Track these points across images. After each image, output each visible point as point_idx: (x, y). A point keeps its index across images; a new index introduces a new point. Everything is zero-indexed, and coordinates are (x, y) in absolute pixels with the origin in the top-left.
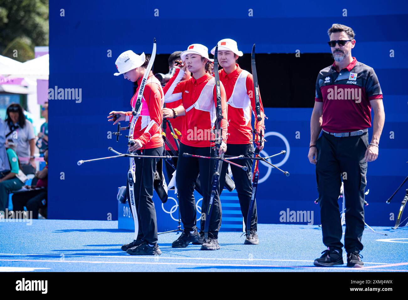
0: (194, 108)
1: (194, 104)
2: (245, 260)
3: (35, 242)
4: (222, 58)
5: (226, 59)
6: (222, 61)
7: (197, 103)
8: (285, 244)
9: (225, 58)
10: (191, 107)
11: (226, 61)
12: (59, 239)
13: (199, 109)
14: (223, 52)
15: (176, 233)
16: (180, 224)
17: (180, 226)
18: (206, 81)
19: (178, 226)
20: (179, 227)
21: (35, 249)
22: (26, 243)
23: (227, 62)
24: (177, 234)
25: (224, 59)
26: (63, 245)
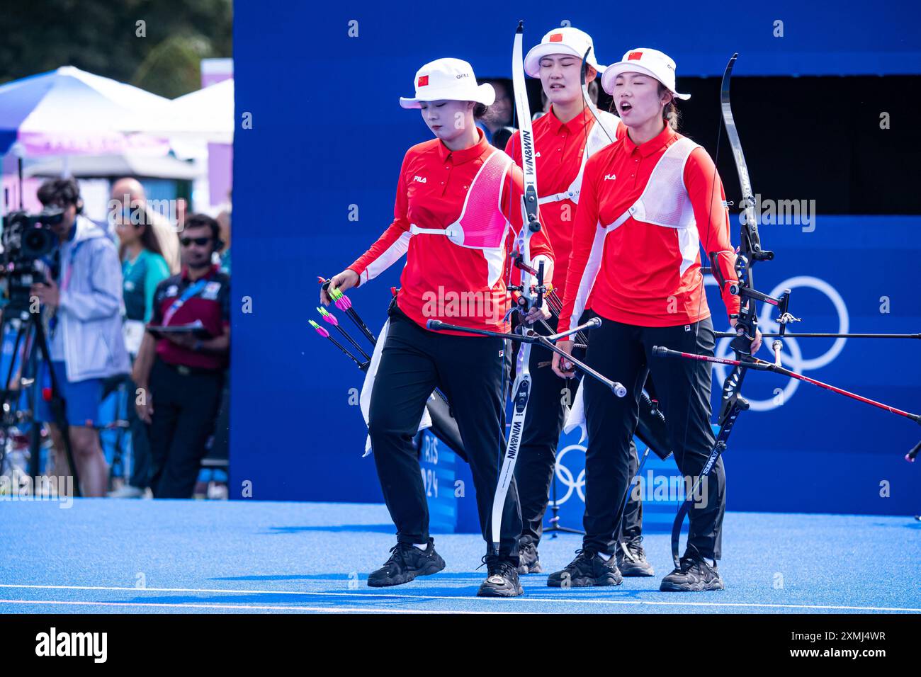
0: (631, 218)
1: (630, 209)
2: (717, 607)
3: (187, 557)
4: (552, 76)
5: (563, 77)
6: (552, 82)
7: (638, 204)
8: (824, 566)
9: (560, 76)
10: (624, 217)
11: (561, 82)
12: (248, 550)
13: (646, 219)
14: (556, 58)
15: (550, 536)
16: (557, 513)
17: (557, 518)
18: (663, 149)
19: (552, 520)
20: (554, 522)
21: (184, 577)
22: (162, 561)
23: (564, 87)
24: (551, 539)
25: (558, 78)
26: (257, 565)
